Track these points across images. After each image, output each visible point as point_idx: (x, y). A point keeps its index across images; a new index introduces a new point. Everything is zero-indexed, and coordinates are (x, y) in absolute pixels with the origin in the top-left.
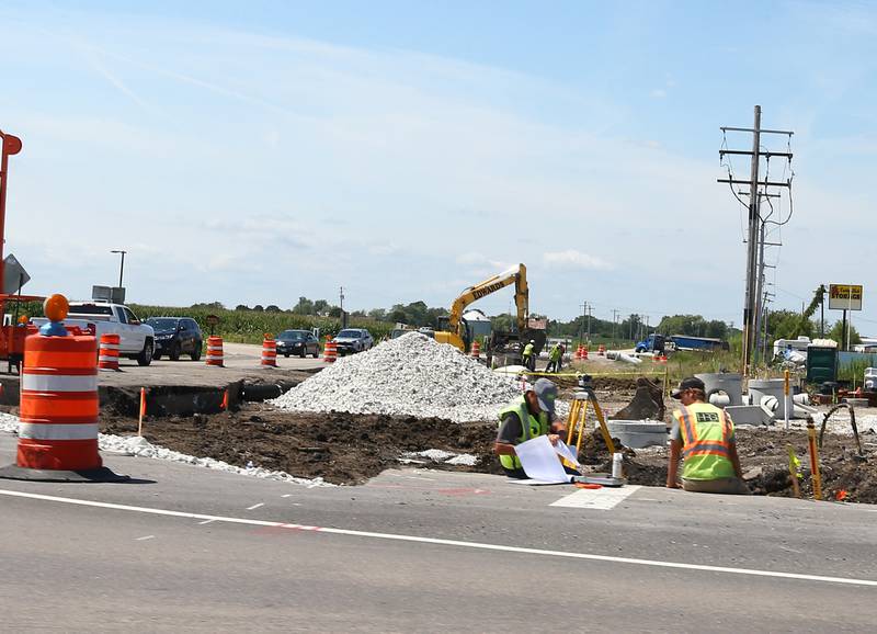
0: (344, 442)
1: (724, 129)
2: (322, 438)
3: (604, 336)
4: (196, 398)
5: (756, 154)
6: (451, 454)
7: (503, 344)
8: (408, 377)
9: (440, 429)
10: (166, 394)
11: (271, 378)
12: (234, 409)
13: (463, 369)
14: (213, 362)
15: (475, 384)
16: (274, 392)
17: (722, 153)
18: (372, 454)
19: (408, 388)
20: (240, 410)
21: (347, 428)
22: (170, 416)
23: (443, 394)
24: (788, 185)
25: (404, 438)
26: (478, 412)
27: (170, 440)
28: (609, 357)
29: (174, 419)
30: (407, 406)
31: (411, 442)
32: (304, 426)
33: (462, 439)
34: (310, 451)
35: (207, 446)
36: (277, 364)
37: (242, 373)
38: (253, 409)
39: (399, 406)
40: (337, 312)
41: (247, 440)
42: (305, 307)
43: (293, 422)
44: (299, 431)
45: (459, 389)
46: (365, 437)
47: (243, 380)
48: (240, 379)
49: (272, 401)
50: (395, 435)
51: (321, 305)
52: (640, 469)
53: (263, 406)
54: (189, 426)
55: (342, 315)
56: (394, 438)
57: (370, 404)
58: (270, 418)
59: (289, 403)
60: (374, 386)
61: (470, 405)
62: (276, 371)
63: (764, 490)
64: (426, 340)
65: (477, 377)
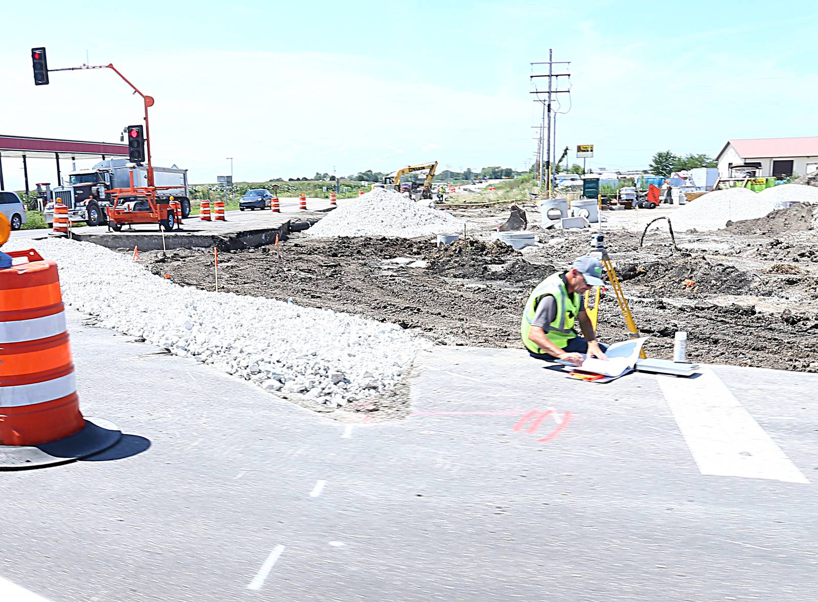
0: (348, 256)
1: (532, 64)
2: (335, 255)
3: (456, 179)
4: (264, 235)
5: (550, 76)
6: (411, 260)
7: (416, 188)
8: (378, 214)
9: (401, 244)
10: (247, 236)
11: (304, 218)
12: (285, 239)
13: (408, 206)
14: (275, 211)
15: (415, 215)
16: (306, 226)
17: (532, 77)
18: (365, 265)
19: (379, 220)
20: (288, 238)
21: (348, 247)
22: (249, 248)
23: (398, 222)
24: (569, 92)
25: (381, 251)
26: (419, 230)
27: (248, 266)
28: (465, 190)
29: (251, 250)
30: (379, 230)
31: (385, 253)
32: (324, 248)
33: (415, 250)
34: (330, 266)
35: (268, 269)
36: (307, 208)
37: (290, 216)
38: (296, 238)
39: (375, 231)
40: (333, 178)
41: (292, 261)
42: (319, 177)
43: (317, 245)
44: (321, 251)
45: (406, 218)
46: (359, 252)
47: (290, 221)
48: (288, 220)
49: (305, 231)
50: (376, 250)
51: (326, 175)
52: (536, 268)
53: (300, 235)
54: (259, 254)
55: (336, 180)
56: (376, 251)
57: (359, 230)
58: (305, 244)
59: (314, 233)
60: (360, 220)
61: (413, 226)
62: (307, 213)
63: (621, 278)
64: (386, 192)
65: (416, 211)
